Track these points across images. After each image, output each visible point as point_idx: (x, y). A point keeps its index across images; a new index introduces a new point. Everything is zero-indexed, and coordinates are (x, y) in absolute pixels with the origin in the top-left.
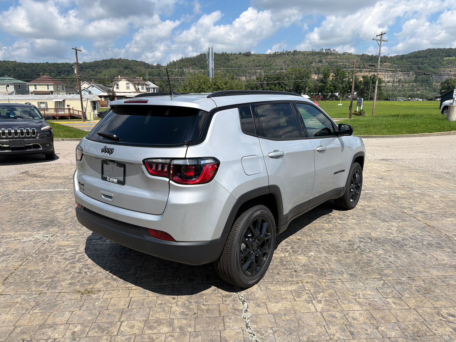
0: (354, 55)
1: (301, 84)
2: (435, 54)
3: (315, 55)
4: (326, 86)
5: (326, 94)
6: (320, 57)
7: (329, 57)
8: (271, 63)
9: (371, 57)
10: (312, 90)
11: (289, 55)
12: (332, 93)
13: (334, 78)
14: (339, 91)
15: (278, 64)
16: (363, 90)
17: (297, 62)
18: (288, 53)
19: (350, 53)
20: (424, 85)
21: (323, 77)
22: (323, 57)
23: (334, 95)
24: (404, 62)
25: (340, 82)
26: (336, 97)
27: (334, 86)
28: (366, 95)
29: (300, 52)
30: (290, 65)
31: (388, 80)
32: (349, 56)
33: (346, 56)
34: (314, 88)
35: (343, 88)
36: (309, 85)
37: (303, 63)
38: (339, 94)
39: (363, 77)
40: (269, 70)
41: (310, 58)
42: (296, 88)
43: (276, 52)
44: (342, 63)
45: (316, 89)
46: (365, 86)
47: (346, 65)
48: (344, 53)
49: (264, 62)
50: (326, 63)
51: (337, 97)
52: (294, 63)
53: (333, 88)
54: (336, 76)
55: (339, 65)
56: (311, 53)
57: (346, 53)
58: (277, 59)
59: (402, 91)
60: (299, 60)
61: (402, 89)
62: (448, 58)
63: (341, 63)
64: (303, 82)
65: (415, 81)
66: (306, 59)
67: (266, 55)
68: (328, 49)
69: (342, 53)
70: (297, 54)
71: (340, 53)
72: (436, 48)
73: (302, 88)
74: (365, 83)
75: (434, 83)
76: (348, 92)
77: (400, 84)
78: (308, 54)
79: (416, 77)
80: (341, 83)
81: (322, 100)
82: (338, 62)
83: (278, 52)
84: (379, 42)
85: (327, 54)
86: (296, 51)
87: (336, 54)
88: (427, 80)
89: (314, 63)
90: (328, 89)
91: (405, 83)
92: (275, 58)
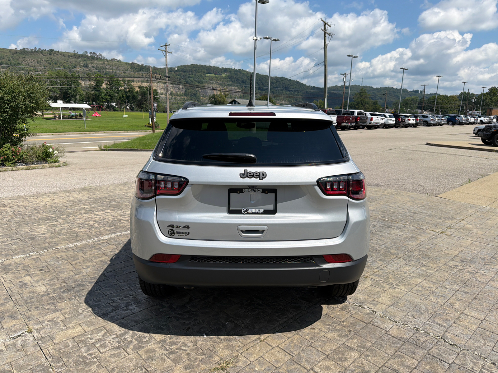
0: (123, 62)
1: (69, 91)
2: (199, 69)
3: (78, 58)
4: (101, 95)
5: (102, 104)
6: (85, 60)
7: (95, 62)
8: (20, 62)
9: (142, 67)
10: (84, 98)
11: (43, 53)
12: (108, 103)
13: (109, 87)
14: (116, 101)
15: (30, 64)
16: (141, 101)
17: (56, 63)
18: (42, 52)
19: (118, 60)
20: (193, 99)
21: (95, 84)
22: (88, 62)
23: (111, 105)
24: (173, 75)
25: (115, 91)
26: (113, 107)
27: (110, 95)
28: (144, 106)
29: (58, 52)
30: (47, 67)
31: (161, 91)
32: (118, 63)
33: (115, 62)
34: (87, 96)
35: (120, 97)
36: (80, 92)
37: (64, 66)
38: (116, 105)
39: (140, 87)
40: (18, 70)
41: (73, 60)
42: (63, 95)
43: (24, 49)
44: (111, 71)
45: (88, 98)
46: (142, 97)
47: (116, 72)
48: (112, 59)
49: (8, 59)
50: (93, 68)
51: (115, 107)
52: (53, 65)
53: (108, 97)
54: (111, 84)
55: (109, 72)
56: (73, 54)
57: (114, 59)
58: (27, 57)
59: (175, 103)
60: (58, 62)
61: (175, 101)
62: (209, 75)
63: (110, 69)
64: (72, 89)
65: (186, 95)
66: (67, 61)
67: (10, 51)
68: (93, 53)
69: (110, 59)
70: (55, 54)
71: (108, 59)
72: (198, 64)
73: (72, 96)
74: (142, 94)
75: (201, 98)
76: (125, 103)
77: (172, 96)
78: (69, 55)
79: (186, 91)
80: (116, 93)
81: (98, 110)
82: (106, 69)
83: (27, 49)
84: (164, 53)
85: (93, 58)
86: (53, 50)
87: (103, 60)
88: (195, 94)
89: (78, 67)
90: (103, 99)
91: (176, 96)
92: (24, 56)
